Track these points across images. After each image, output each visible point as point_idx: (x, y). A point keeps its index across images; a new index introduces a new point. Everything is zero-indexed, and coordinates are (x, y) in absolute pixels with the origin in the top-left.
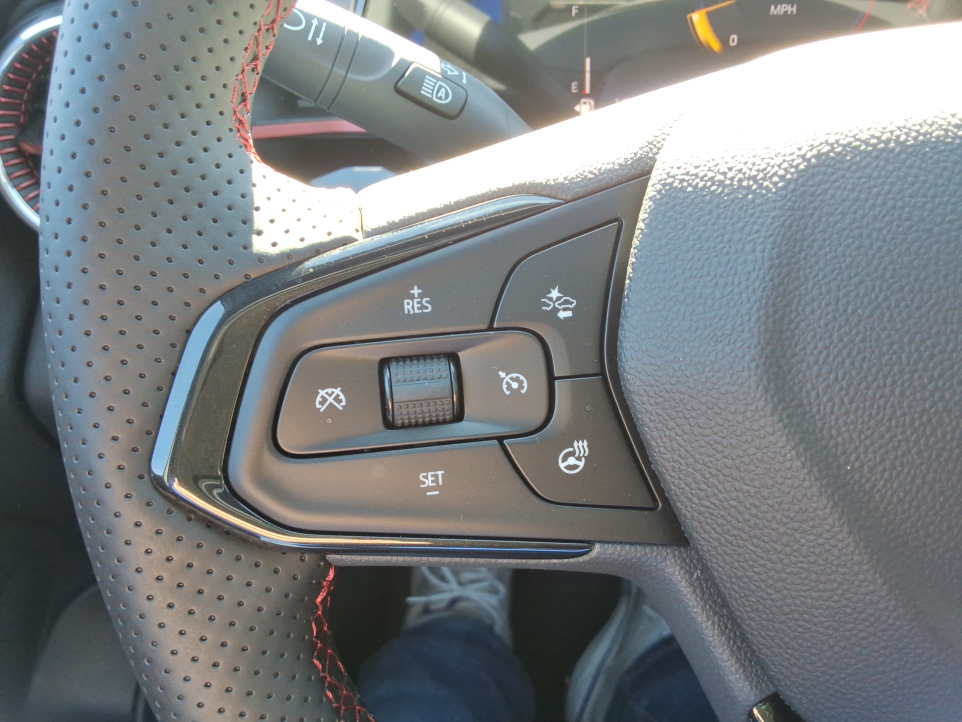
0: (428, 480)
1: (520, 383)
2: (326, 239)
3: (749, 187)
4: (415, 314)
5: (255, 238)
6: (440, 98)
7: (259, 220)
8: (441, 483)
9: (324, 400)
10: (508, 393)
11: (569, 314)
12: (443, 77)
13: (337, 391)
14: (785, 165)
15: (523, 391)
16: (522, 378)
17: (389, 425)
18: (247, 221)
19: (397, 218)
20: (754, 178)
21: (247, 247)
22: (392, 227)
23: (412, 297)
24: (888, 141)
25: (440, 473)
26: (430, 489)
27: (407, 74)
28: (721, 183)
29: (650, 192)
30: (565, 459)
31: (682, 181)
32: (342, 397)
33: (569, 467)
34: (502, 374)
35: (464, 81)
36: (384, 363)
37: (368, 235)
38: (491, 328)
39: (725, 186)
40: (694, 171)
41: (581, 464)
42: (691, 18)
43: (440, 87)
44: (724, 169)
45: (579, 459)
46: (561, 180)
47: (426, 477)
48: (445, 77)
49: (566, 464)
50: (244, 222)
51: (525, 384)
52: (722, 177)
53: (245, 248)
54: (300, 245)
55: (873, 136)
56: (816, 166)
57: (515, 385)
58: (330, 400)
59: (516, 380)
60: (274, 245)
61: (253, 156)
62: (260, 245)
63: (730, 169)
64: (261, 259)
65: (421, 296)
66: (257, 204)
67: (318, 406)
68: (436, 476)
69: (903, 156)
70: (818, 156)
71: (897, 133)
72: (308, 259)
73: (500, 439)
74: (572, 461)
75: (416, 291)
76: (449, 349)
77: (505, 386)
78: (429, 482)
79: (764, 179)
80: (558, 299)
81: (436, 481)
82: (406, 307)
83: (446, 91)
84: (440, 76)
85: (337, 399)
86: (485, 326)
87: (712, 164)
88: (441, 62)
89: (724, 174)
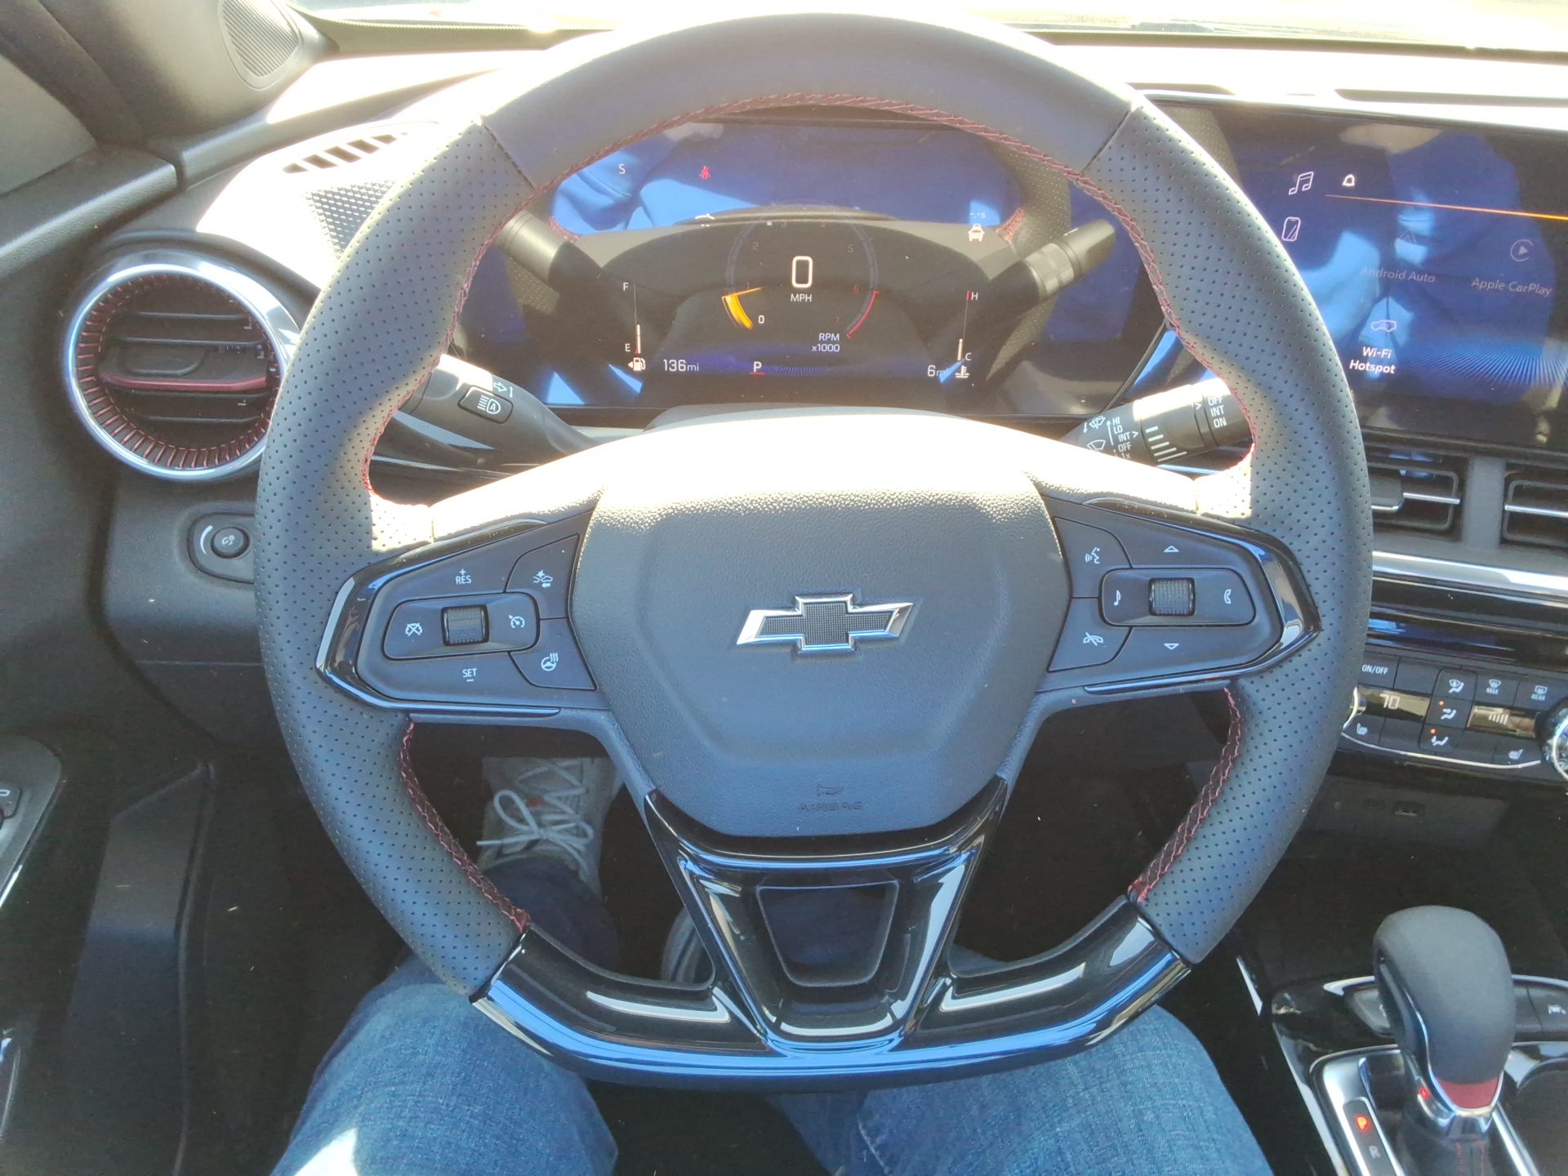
0: (467, 673)
1: (521, 621)
2: (414, 542)
3: (634, 528)
4: (462, 585)
5: (373, 542)
6: (492, 411)
7: (376, 531)
8: (475, 674)
9: (410, 630)
10: (514, 627)
11: (549, 585)
12: (495, 394)
13: (418, 625)
14: (652, 518)
15: (522, 626)
16: (522, 619)
17: (447, 643)
18: (369, 533)
19: (453, 531)
20: (637, 523)
21: (369, 547)
22: (450, 536)
23: (461, 575)
24: (699, 509)
25: (474, 670)
26: (469, 678)
27: (467, 395)
28: (623, 523)
29: (591, 523)
30: (545, 663)
31: (605, 520)
32: (420, 628)
33: (547, 667)
34: (511, 617)
35: (511, 396)
36: (444, 610)
37: (436, 540)
38: (505, 592)
39: (624, 525)
40: (612, 515)
41: (554, 666)
42: (725, 299)
43: (492, 403)
44: (625, 516)
45: (553, 663)
46: (546, 512)
47: (466, 672)
48: (497, 396)
49: (545, 665)
50: (368, 533)
51: (524, 623)
52: (622, 520)
53: (368, 547)
54: (398, 546)
55: (692, 506)
56: (665, 519)
57: (518, 623)
58: (414, 630)
59: (519, 620)
60: (384, 545)
61: (371, 493)
62: (377, 546)
63: (628, 516)
64: (377, 554)
65: (465, 575)
66: (374, 522)
67: (407, 633)
68: (472, 671)
69: (704, 518)
70: (666, 515)
71: (703, 505)
72: (403, 554)
73: (509, 652)
74: (549, 664)
75: (463, 572)
76: (482, 603)
77: (512, 623)
78: (468, 674)
79: (642, 524)
80: (543, 577)
81: (472, 674)
82: (457, 580)
83: (497, 406)
84: (492, 395)
85: (417, 629)
86: (501, 591)
87: (620, 513)
88: (494, 381)
89: (625, 519)
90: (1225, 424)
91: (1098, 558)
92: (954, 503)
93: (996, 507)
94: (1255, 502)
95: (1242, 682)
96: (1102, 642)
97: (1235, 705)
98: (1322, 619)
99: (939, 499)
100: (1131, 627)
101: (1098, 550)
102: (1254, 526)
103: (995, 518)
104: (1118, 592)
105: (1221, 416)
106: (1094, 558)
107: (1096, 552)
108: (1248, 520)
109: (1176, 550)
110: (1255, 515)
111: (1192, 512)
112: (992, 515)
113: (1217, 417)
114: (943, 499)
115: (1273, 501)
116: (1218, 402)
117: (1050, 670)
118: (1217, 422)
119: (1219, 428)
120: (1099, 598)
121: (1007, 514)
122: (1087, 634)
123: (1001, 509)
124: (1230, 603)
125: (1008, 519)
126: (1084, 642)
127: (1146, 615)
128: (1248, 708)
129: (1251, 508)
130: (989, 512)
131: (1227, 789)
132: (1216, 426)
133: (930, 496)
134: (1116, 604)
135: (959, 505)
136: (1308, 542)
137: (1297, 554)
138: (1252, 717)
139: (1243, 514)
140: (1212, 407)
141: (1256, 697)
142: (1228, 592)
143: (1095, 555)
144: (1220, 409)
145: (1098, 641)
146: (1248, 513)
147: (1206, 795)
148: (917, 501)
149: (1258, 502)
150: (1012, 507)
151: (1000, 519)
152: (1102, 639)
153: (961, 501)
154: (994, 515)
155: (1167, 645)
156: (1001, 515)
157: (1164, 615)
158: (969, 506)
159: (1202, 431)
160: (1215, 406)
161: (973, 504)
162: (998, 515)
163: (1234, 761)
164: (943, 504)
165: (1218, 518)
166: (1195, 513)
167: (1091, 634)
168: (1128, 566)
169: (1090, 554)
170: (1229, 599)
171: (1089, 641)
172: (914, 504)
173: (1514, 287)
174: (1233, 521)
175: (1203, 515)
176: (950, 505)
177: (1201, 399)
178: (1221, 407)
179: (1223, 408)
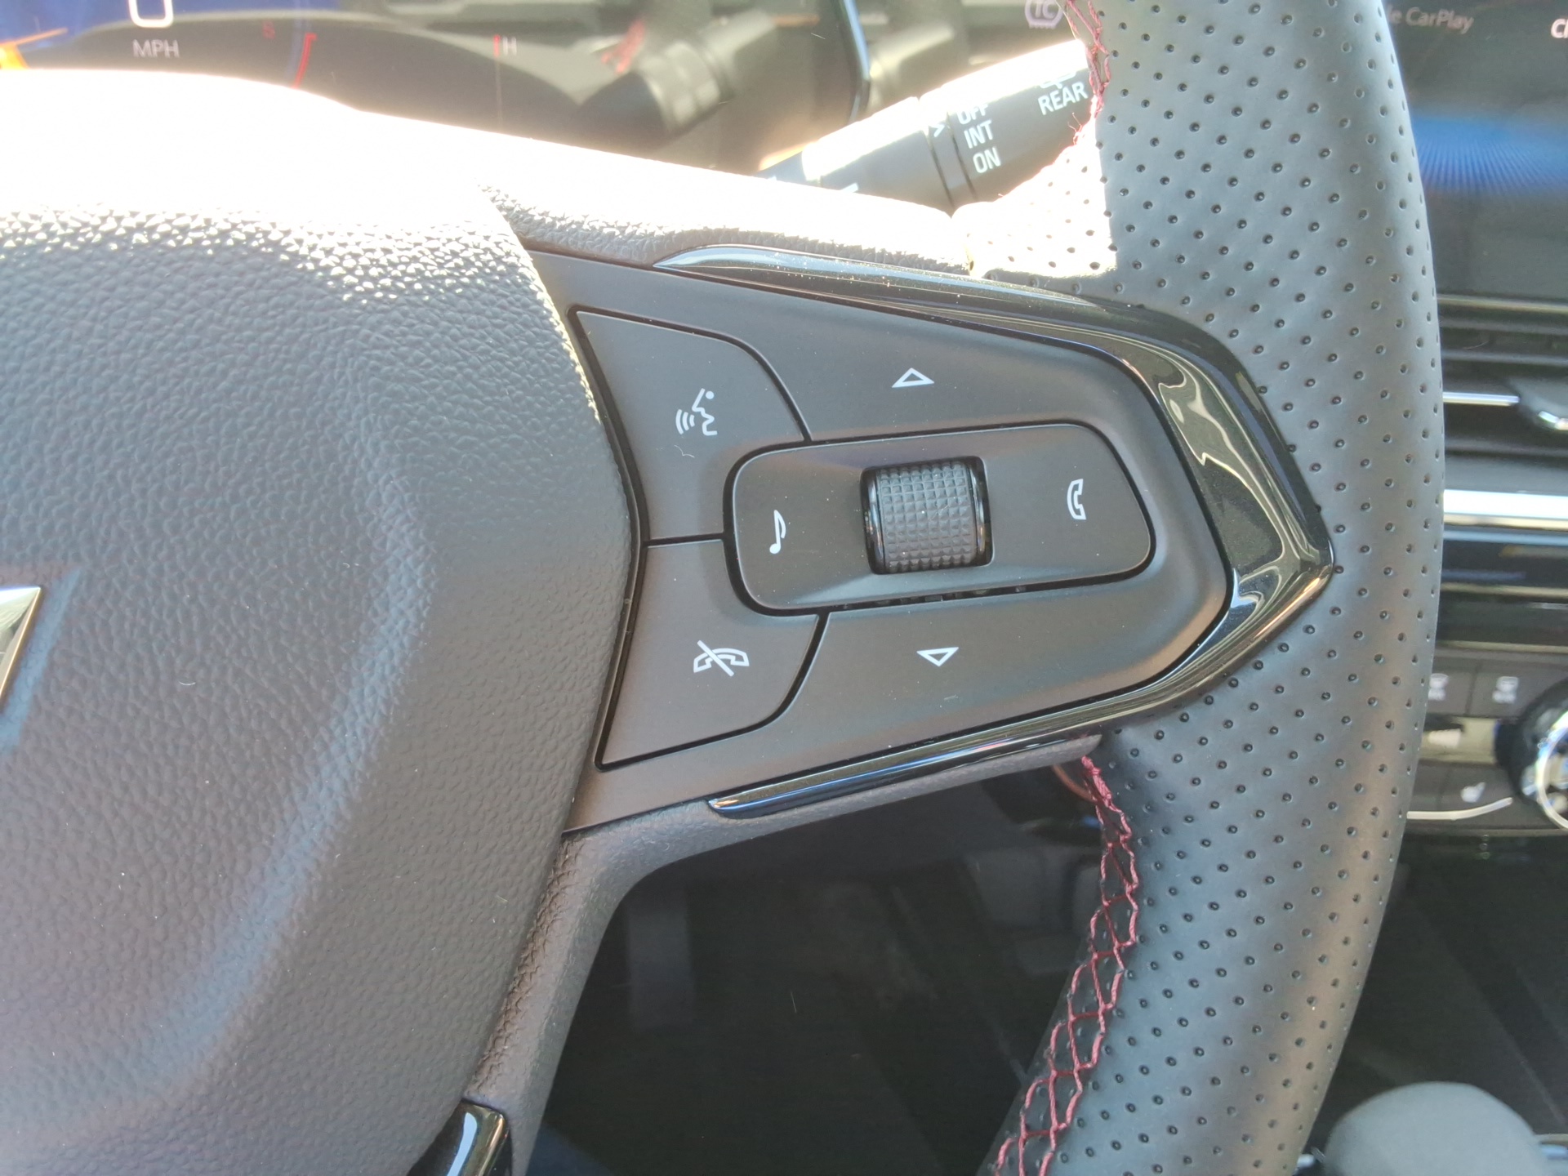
90: (998, 163)
91: (711, 419)
92: (197, 241)
93: (356, 256)
94: (1123, 230)
95: (1130, 736)
96: (746, 663)
97: (1116, 801)
98: (1335, 536)
99: (140, 227)
100: (823, 612)
101: (710, 395)
102: (1127, 295)
103: (351, 287)
104: (778, 517)
105: (988, 145)
106: (699, 419)
107: (704, 403)
108: (1112, 280)
109: (926, 381)
110: (1129, 264)
111: (958, 270)
112: (338, 278)
113: (981, 148)
114: (152, 230)
115: (1172, 219)
116: (978, 114)
117: (605, 761)
118: (979, 160)
119: (984, 174)
120: (727, 537)
121: (396, 278)
122: (701, 644)
123: (375, 263)
124: (1083, 517)
125: (400, 291)
126: (697, 669)
127: (857, 575)
128: (1152, 808)
129: (1112, 248)
130: (327, 269)
131: (1119, 1040)
132: (980, 171)
133: (104, 219)
134: (775, 549)
135: (217, 248)
136: (1279, 323)
137: (1249, 361)
138: (1166, 830)
139: (1095, 266)
140: (967, 127)
141: (1172, 777)
142: (1076, 489)
143: (702, 410)
144: (984, 129)
145: (734, 662)
146: (1109, 262)
147: (1063, 1057)
148: (52, 235)
149: (1130, 228)
150: (415, 259)
151: (368, 292)
152: (744, 655)
153: (224, 234)
154: (349, 279)
155: (926, 654)
156: (374, 280)
157: (910, 569)
158: (256, 251)
159: (951, 186)
160: (973, 124)
161: (269, 243)
162: (362, 279)
163: (1128, 955)
164: (156, 244)
165: (1031, 280)
166: (966, 273)
167: (712, 648)
168: (801, 438)
169: (687, 408)
170: (1080, 507)
171: (708, 665)
172: (43, 244)
173: (1416, 16)
174: (1070, 286)
175: (988, 276)
176: (180, 246)
177: (944, 118)
178: (987, 124)
179: (991, 125)
